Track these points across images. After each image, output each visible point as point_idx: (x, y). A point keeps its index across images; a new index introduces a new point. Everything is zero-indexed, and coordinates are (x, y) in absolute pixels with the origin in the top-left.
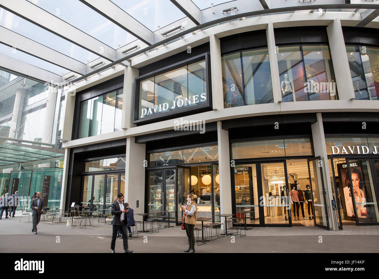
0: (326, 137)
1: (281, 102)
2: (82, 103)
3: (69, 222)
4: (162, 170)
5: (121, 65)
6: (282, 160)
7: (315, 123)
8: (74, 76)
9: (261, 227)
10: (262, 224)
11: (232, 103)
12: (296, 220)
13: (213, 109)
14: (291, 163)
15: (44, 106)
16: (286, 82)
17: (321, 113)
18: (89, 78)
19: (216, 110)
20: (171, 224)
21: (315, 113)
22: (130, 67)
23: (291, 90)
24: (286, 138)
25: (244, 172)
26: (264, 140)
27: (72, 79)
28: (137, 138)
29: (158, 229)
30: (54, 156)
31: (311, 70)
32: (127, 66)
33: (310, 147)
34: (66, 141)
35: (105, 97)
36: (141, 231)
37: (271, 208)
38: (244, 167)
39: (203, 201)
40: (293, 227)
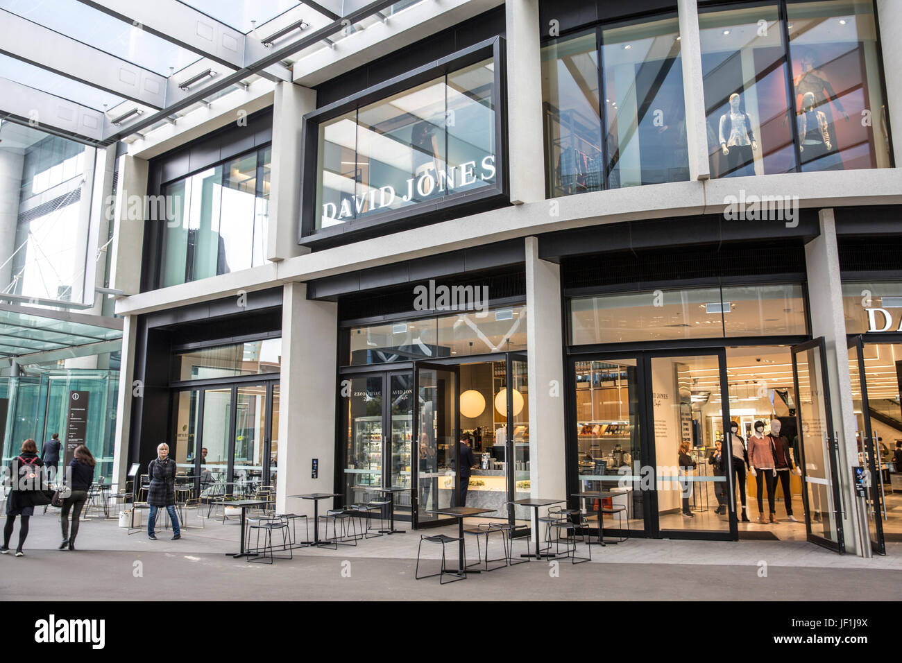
0: (844, 280)
1: (707, 179)
2: (168, 187)
3: (125, 515)
4: (380, 375)
5: (263, 78)
6: (714, 347)
7: (814, 238)
8: (136, 111)
9: (648, 540)
10: (652, 532)
11: (578, 181)
12: (765, 521)
13: (512, 200)
14: (758, 357)
15: (76, 196)
16: (733, 117)
17: (832, 209)
18: (182, 116)
19: (520, 204)
20: (399, 525)
21: (817, 208)
22: (291, 84)
23: (746, 142)
24: (728, 285)
25: (618, 382)
26: (679, 290)
27: (129, 121)
28: (312, 287)
29: (354, 538)
30: (102, 336)
31: (816, 78)
32: (281, 81)
33: (803, 310)
34: (124, 297)
35: (226, 172)
36: (308, 543)
37: (698, 484)
38: (621, 367)
39: (496, 463)
40: (741, 542)
